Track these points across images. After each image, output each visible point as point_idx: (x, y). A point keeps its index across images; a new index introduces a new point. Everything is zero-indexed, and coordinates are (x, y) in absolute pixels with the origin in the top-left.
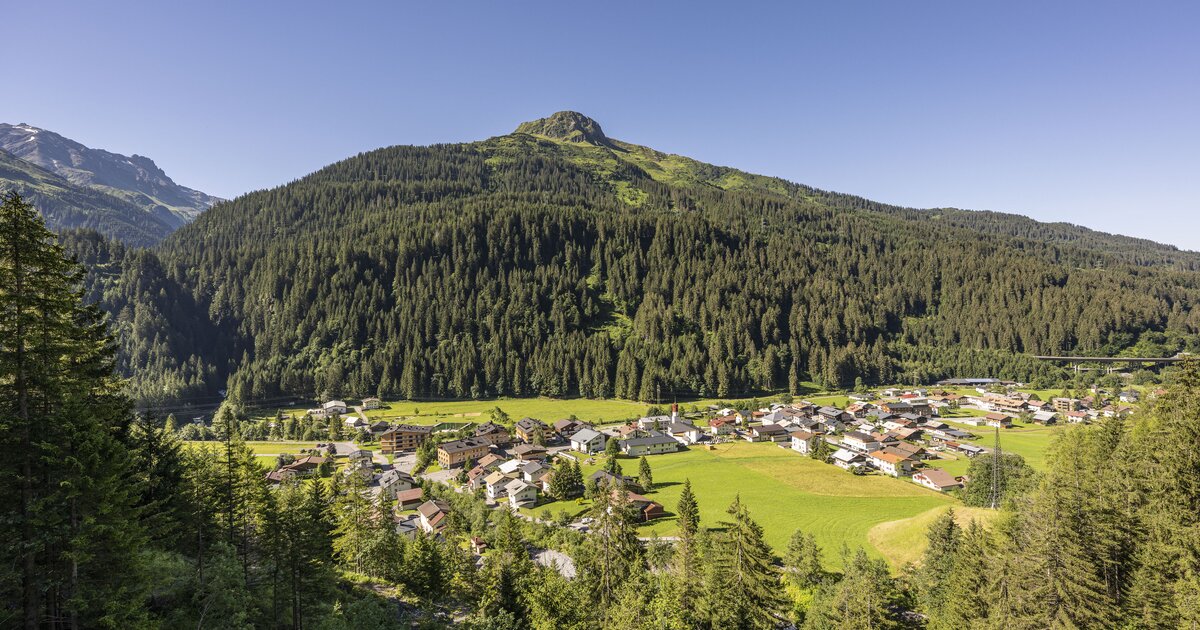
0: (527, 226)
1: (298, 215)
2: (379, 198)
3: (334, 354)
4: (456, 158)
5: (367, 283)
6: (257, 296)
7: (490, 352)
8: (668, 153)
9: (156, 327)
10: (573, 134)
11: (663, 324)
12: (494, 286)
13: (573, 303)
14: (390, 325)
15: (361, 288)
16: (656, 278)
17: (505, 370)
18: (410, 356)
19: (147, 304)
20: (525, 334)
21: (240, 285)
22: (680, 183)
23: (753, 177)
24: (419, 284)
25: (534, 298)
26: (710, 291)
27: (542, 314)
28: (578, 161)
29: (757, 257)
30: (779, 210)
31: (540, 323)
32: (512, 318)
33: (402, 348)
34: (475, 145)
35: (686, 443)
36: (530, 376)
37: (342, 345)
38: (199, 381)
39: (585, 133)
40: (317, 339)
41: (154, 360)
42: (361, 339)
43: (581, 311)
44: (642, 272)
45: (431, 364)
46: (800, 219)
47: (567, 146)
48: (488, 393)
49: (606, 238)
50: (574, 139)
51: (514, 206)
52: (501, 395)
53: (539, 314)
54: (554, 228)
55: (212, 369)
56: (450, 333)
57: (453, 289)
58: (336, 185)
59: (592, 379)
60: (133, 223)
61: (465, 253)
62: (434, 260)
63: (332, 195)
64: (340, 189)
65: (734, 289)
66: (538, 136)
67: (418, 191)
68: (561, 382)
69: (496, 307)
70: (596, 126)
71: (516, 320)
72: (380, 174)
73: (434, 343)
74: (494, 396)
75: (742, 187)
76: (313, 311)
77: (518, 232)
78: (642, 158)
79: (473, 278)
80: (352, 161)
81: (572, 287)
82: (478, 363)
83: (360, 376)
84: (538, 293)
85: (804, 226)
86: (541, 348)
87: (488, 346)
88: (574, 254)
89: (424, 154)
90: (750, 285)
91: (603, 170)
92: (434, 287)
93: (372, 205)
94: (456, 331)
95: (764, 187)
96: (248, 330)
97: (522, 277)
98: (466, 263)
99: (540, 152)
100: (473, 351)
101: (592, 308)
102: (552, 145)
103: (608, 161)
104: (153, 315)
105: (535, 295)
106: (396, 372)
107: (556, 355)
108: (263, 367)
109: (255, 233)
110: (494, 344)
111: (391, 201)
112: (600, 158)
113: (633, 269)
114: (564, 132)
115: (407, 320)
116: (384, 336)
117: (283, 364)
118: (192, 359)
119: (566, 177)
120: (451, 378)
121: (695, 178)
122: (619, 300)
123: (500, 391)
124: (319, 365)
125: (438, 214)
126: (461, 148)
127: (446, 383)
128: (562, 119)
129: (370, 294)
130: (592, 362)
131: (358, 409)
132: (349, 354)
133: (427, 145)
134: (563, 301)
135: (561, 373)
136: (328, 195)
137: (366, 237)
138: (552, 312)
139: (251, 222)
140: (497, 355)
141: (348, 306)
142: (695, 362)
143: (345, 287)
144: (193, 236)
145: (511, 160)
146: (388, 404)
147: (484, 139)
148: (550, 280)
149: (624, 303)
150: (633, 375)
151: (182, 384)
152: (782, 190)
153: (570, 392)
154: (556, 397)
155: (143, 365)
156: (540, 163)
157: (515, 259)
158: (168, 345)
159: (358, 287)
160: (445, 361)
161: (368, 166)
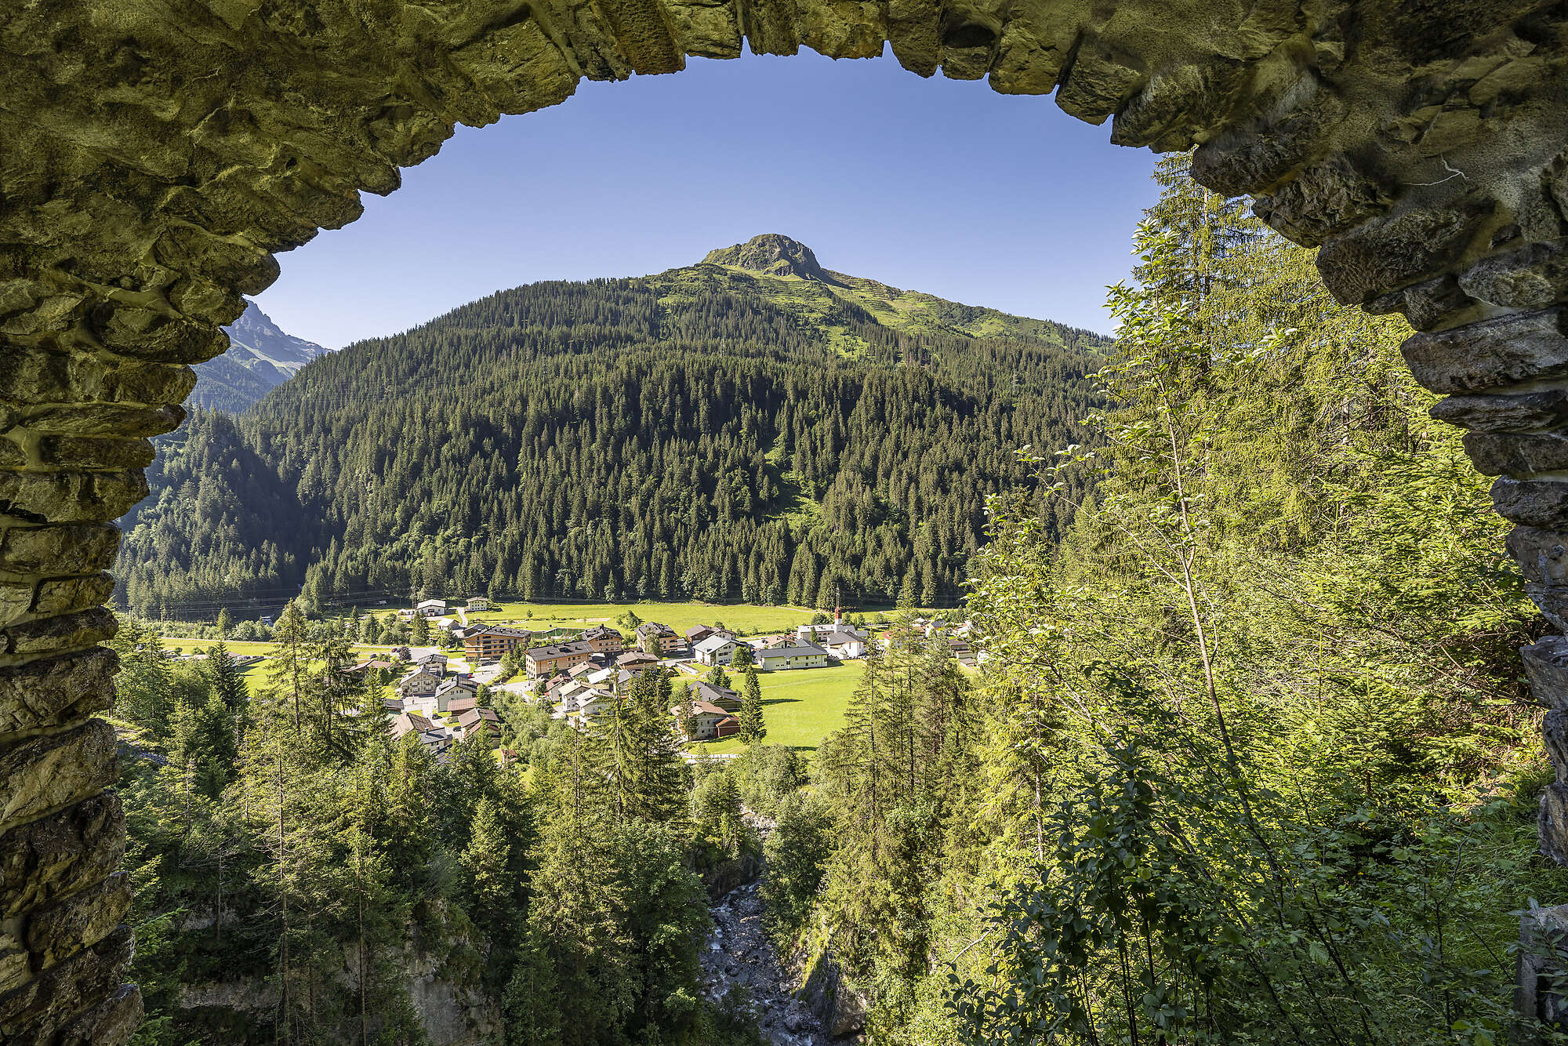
0: (693, 384)
1: (413, 371)
2: (514, 347)
3: (438, 544)
4: (619, 296)
5: (485, 455)
6: (353, 471)
7: (632, 543)
8: (904, 289)
9: (224, 505)
10: (777, 265)
11: (857, 511)
12: (644, 460)
13: (745, 483)
14: (509, 507)
15: (477, 461)
16: (857, 452)
17: (649, 566)
18: (531, 547)
19: (215, 478)
20: (677, 521)
21: (335, 456)
22: (914, 329)
23: (1017, 320)
24: (550, 457)
25: (694, 476)
26: (925, 469)
27: (703, 496)
28: (781, 300)
29: (998, 425)
30: (1042, 364)
31: (699, 508)
32: (663, 501)
33: (523, 536)
34: (646, 280)
35: (841, 657)
36: (680, 575)
37: (449, 532)
38: (271, 572)
39: (793, 262)
40: (419, 524)
41: (218, 545)
42: (472, 524)
43: (754, 492)
44: (839, 445)
45: (557, 557)
46: (1069, 376)
47: (767, 280)
48: (626, 594)
49: (797, 400)
50: (779, 272)
51: (682, 358)
52: (643, 598)
53: (699, 496)
54: (729, 386)
55: (290, 558)
56: (584, 519)
57: (592, 463)
58: (463, 332)
59: (759, 579)
60: (226, 382)
61: (611, 417)
62: (571, 426)
63: (455, 345)
64: (466, 337)
65: (958, 467)
66: (732, 267)
67: (565, 339)
68: (719, 583)
69: (644, 487)
70: (808, 253)
71: (668, 504)
72: (521, 318)
73: (563, 531)
74: (634, 598)
75: (1000, 335)
76: (417, 490)
77: (681, 392)
78: (869, 296)
79: (618, 450)
80: (487, 302)
81: (745, 462)
82: (616, 557)
83: (466, 571)
84: (700, 470)
85: (1073, 386)
86: (696, 539)
87: (631, 536)
88: (753, 419)
89: (579, 292)
90: (981, 462)
91: (812, 311)
92: (568, 462)
93: (504, 358)
94: (590, 517)
95: (1031, 334)
96: (340, 512)
97: (681, 448)
98: (611, 431)
99: (730, 288)
100: (611, 542)
101: (770, 489)
102: (748, 279)
103: (821, 300)
104: (222, 491)
105: (694, 472)
106: (512, 566)
107: (714, 548)
108: (351, 558)
109: (361, 393)
110: (637, 534)
111: (529, 352)
112: (810, 295)
113: (828, 440)
114: (766, 261)
115: (532, 501)
116: (501, 522)
117: (376, 554)
118: (265, 545)
119: (761, 322)
120: (581, 575)
121: (937, 322)
122: (806, 479)
123: (642, 592)
124: (420, 556)
125: (582, 369)
126: (627, 284)
127: (574, 582)
128: (763, 245)
129: (487, 468)
130: (760, 558)
131: (460, 610)
132: (457, 543)
133: (584, 280)
134: (731, 480)
135: (720, 572)
136: (451, 344)
137: (488, 398)
138: (716, 494)
139: (357, 379)
140: (640, 547)
141: (459, 484)
142: (894, 561)
143: (457, 460)
144: (288, 397)
145: (691, 299)
146: (498, 605)
147: (658, 272)
148: (716, 453)
149: (812, 483)
150: (810, 575)
151: (248, 575)
152: (1056, 339)
153: (731, 595)
154: (713, 602)
155: (205, 551)
156: (728, 303)
157: (675, 427)
158: (237, 528)
159: (474, 460)
160: (574, 553)
161: (506, 308)
